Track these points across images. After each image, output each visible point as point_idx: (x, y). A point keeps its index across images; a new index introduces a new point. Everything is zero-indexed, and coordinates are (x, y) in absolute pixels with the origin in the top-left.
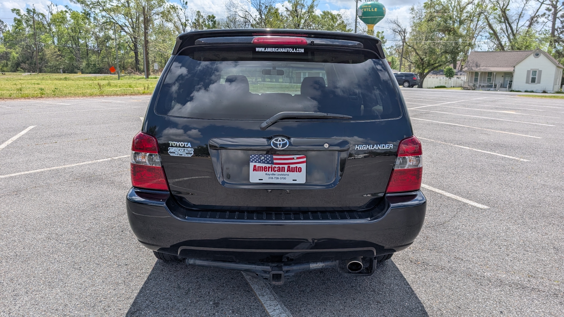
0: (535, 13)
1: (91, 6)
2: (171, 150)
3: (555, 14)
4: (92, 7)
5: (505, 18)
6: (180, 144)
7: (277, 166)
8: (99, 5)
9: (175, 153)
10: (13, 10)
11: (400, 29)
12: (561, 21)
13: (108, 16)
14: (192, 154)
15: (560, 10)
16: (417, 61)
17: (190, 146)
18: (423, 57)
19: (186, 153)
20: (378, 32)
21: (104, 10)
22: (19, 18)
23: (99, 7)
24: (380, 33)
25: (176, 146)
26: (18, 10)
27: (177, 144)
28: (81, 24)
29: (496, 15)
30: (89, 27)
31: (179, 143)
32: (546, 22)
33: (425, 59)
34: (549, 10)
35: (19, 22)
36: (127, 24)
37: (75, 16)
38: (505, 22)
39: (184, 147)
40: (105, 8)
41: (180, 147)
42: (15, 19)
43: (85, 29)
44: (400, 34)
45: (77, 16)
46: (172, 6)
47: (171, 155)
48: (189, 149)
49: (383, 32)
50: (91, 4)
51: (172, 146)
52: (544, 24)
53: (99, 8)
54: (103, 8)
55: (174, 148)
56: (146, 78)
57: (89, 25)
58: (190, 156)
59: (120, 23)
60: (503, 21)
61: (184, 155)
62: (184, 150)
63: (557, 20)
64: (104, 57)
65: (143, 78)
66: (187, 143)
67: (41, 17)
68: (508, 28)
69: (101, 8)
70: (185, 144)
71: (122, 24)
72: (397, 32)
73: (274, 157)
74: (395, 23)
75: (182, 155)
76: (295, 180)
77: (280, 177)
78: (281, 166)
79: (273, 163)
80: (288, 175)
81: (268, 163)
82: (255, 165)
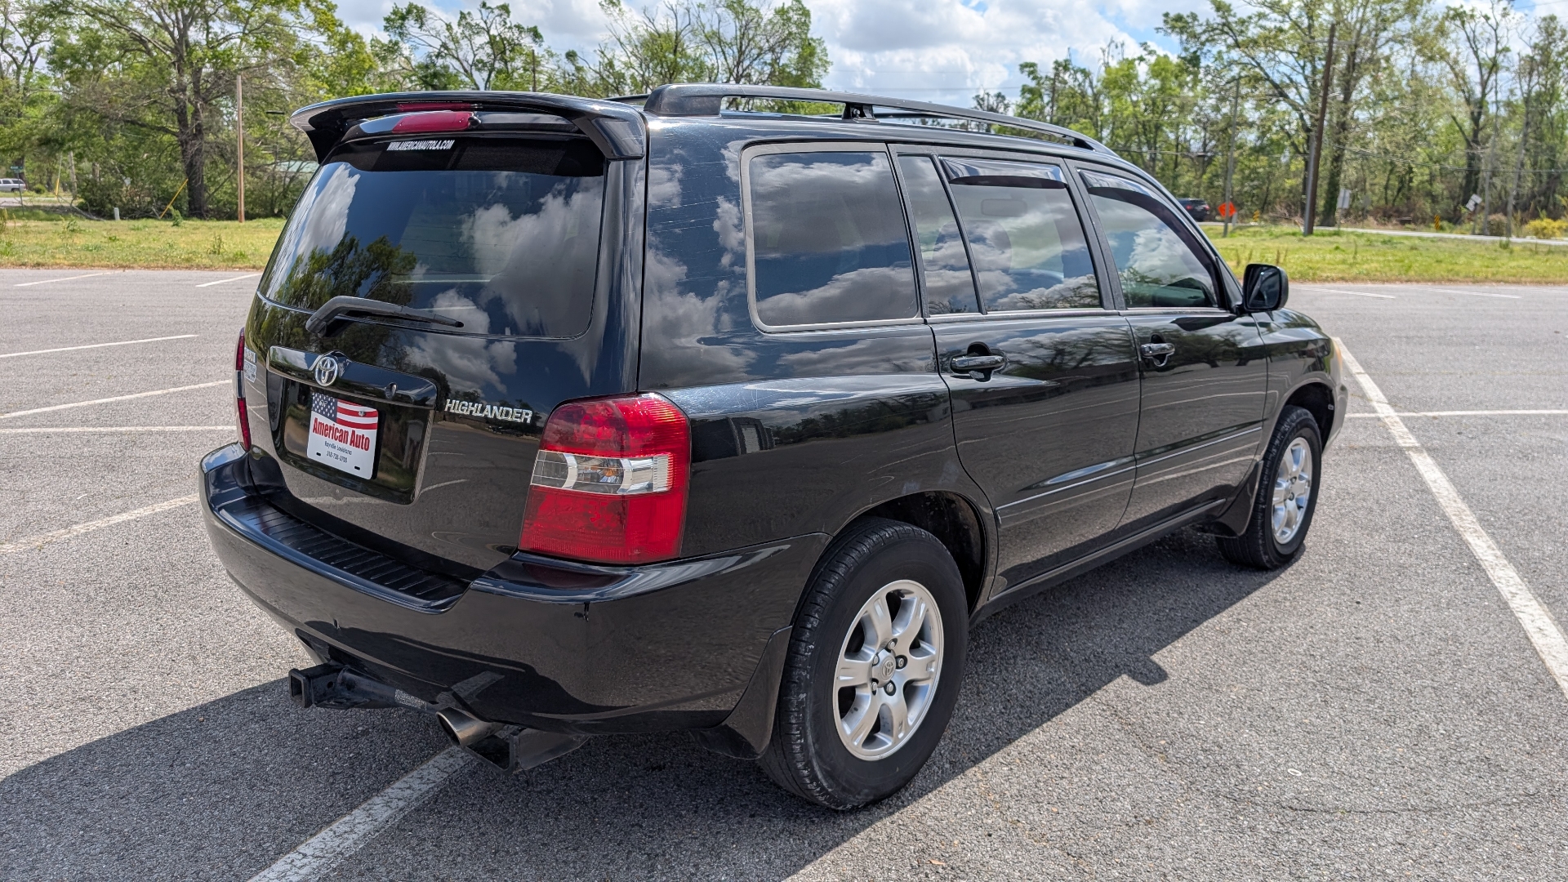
1: (1204, 38)
2: (245, 365)
4: (1207, 40)
7: (340, 427)
8: (1227, 33)
9: (246, 372)
10: (1023, 66)
13: (1246, 60)
21: (1237, 45)
22: (1032, 84)
23: (1226, 36)
26: (1033, 65)
28: (1170, 89)
30: (1191, 94)
35: (1032, 93)
36: (1300, 79)
37: (1160, 69)
40: (1240, 39)
42: (1025, 90)
43: (1178, 102)
45: (1163, 69)
46: (1455, 10)
50: (1204, 32)
53: (1225, 41)
54: (1236, 41)
56: (1305, 235)
57: (1192, 89)
59: (1277, 78)
64: (1217, 176)
65: (1294, 234)
67: (1080, 76)
69: (1230, 41)
71: (1282, 81)
75: (249, 377)
76: (357, 468)
77: (340, 454)
78: (345, 428)
79: (335, 420)
80: (350, 453)
81: (330, 418)
82: (316, 420)
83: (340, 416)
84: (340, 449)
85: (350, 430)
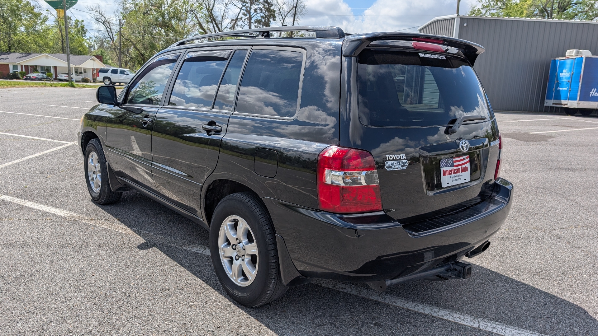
0: (237, 16)
2: (388, 164)
3: (250, 19)
5: (212, 18)
6: (396, 157)
7: (456, 168)
9: (391, 167)
11: (103, 19)
12: (255, 26)
14: (406, 166)
15: (253, 17)
16: (137, 56)
17: (405, 158)
18: (143, 52)
19: (402, 166)
20: (77, 20)
24: (79, 21)
25: (393, 160)
27: (393, 158)
29: (203, 15)
31: (395, 155)
32: (244, 26)
33: (146, 55)
34: (245, 15)
38: (212, 22)
39: (400, 159)
41: (396, 160)
44: (104, 24)
47: (388, 169)
48: (404, 161)
49: (83, 21)
51: (389, 160)
52: (242, 27)
55: (391, 162)
58: (404, 168)
60: (210, 20)
61: (400, 168)
62: (400, 162)
63: (252, 24)
66: (402, 155)
68: (215, 28)
70: (400, 156)
72: (101, 22)
73: (454, 160)
74: (97, 11)
75: (397, 168)
76: (465, 179)
77: (458, 178)
78: (458, 168)
79: (454, 166)
80: (462, 175)
81: (451, 166)
82: (444, 170)
83: (455, 164)
84: (458, 176)
85: (460, 167)
